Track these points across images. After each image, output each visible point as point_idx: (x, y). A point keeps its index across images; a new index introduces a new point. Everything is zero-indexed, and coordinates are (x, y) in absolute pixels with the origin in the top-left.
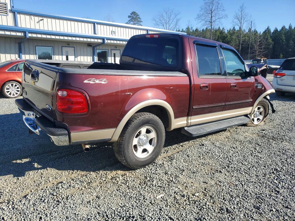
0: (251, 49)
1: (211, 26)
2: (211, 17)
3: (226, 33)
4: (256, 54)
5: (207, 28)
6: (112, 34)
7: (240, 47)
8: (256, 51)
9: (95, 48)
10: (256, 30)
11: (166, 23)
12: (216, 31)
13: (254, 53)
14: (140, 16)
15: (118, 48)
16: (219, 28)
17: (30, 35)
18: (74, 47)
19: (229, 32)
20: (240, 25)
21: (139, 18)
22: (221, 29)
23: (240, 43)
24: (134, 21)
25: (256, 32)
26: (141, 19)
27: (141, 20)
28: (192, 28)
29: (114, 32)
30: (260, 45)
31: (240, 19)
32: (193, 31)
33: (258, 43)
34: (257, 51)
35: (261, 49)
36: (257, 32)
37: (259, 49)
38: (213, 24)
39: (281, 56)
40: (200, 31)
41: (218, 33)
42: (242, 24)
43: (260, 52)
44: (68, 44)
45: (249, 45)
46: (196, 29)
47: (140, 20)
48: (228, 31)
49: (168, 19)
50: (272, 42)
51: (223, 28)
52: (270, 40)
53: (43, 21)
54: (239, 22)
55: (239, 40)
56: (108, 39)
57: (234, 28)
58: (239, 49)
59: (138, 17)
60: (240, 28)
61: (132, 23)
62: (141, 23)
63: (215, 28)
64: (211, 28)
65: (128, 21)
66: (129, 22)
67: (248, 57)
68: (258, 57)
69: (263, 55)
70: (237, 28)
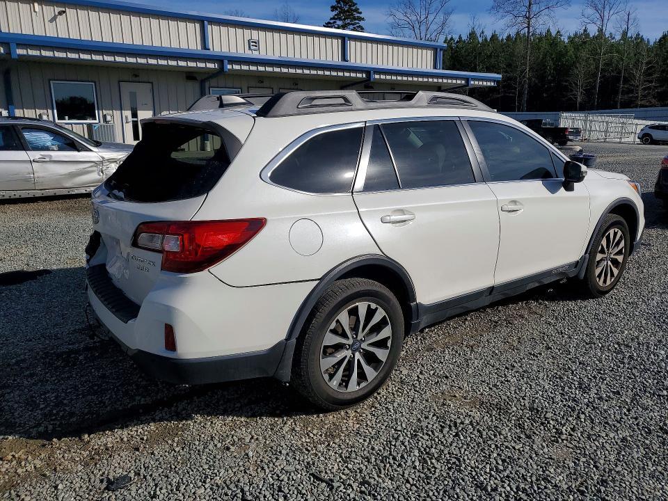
1: (528, 27)
2: (530, 6)
3: (565, 43)
4: (637, 93)
5: (518, 33)
6: (249, 47)
7: (597, 76)
8: (637, 86)
9: (207, 85)
10: (641, 34)
11: (420, 23)
12: (540, 39)
13: (632, 91)
14: (358, 6)
15: (266, 84)
16: (548, 31)
17: (21, 52)
18: (152, 83)
19: (571, 40)
20: (599, 22)
21: (357, 10)
22: (554, 34)
23: (597, 68)
24: (345, 19)
25: (639, 40)
26: (361, 13)
27: (361, 16)
28: (483, 33)
29: (256, 42)
30: (648, 73)
31: (600, 6)
32: (486, 39)
33: (644, 67)
34: (641, 88)
35: (651, 82)
36: (642, 39)
37: (645, 81)
38: (533, 21)
40: (502, 40)
41: (544, 45)
42: (605, 21)
43: (649, 88)
44: (136, 74)
45: (620, 73)
46: (493, 36)
47: (359, 15)
48: (569, 37)
49: (423, 12)
51: (558, 32)
53: (64, 14)
54: (598, 16)
55: (597, 61)
56: (234, 60)
57: (585, 30)
58: (595, 81)
59: (354, 8)
60: (600, 31)
61: (339, 23)
62: (362, 23)
63: (538, 31)
64: (529, 32)
65: (331, 19)
66: (332, 21)
67: (616, 103)
68: (643, 102)
69: (654, 97)
70: (593, 30)
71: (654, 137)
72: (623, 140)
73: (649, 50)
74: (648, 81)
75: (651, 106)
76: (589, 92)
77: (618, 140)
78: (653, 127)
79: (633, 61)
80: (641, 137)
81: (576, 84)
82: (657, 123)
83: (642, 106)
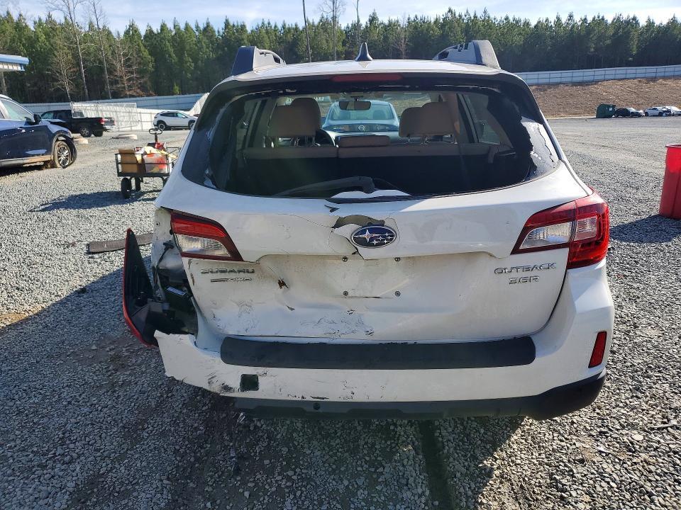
0: (110, 73)
3: (32, 29)
4: (124, 84)
7: (80, 66)
8: (121, 77)
10: (107, 26)
13: (118, 82)
16: (8, 13)
19: (39, 26)
20: (65, 9)
22: (15, 18)
23: (76, 57)
25: (107, 32)
30: (128, 63)
33: (123, 59)
34: (125, 78)
35: (132, 73)
36: (110, 32)
37: (127, 72)
39: (177, 88)
43: (132, 79)
45: (102, 63)
48: (35, 23)
50: (150, 57)
51: (20, 15)
52: (146, 53)
55: (75, 50)
57: (50, 17)
58: (80, 71)
67: (107, 93)
68: (131, 93)
69: (139, 88)
70: (59, 17)
71: (168, 124)
72: (133, 128)
73: (122, 42)
74: (129, 72)
75: (139, 96)
76: (75, 81)
77: (129, 129)
78: (163, 115)
79: (110, 53)
80: (156, 124)
81: (61, 74)
82: (166, 111)
83: (132, 96)
